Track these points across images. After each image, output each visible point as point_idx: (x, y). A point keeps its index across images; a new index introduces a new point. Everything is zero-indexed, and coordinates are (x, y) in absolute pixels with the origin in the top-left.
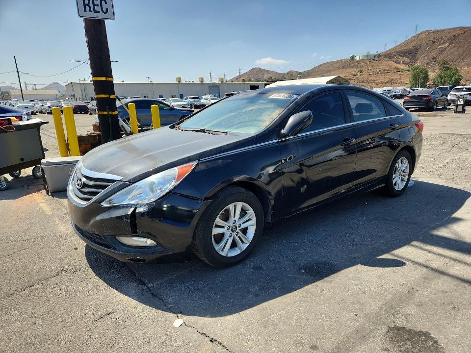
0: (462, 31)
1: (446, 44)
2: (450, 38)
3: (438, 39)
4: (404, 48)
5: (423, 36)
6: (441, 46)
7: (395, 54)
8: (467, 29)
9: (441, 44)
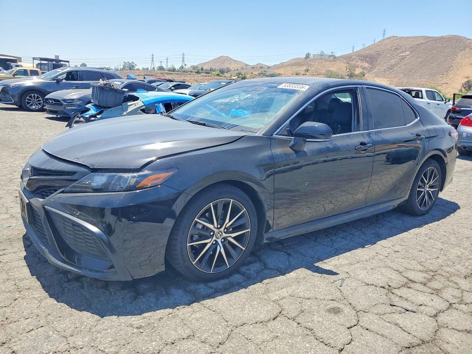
0: (425, 41)
1: (407, 53)
2: (412, 47)
3: (401, 47)
4: (367, 52)
5: (388, 41)
6: (402, 54)
7: (355, 57)
8: (431, 39)
9: (402, 52)
